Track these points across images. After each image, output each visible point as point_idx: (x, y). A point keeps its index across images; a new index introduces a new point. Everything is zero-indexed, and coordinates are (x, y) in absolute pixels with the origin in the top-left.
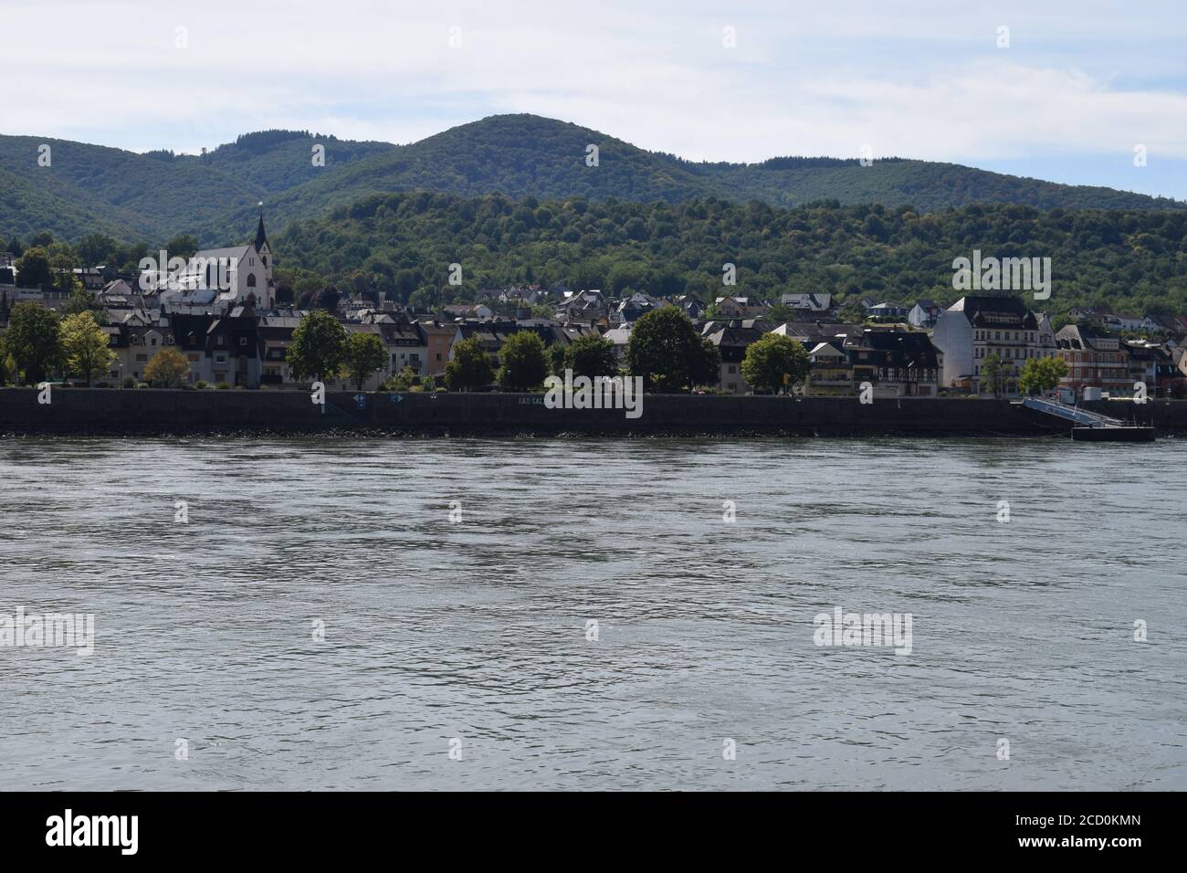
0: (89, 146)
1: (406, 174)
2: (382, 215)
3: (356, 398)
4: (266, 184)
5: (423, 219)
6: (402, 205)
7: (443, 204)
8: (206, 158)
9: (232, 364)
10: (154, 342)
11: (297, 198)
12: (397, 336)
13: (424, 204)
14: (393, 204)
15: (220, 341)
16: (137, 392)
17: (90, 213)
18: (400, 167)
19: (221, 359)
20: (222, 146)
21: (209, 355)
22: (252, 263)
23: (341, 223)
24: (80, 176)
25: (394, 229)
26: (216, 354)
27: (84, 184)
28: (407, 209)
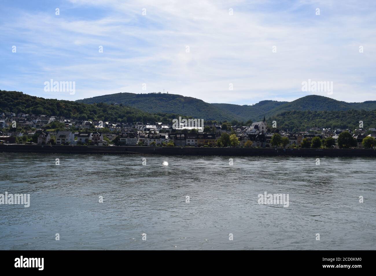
0: (233, 105)
1: (291, 107)
2: (286, 115)
3: (284, 149)
4: (264, 110)
5: (295, 116)
6: (290, 113)
7: (298, 113)
8: (253, 106)
9: (260, 143)
10: (246, 139)
11: (270, 113)
12: (291, 138)
13: (295, 113)
14: (289, 113)
15: (258, 139)
16: (244, 148)
17: (233, 116)
18: (290, 106)
19: (258, 142)
20: (256, 104)
21: (256, 142)
22: (263, 124)
23: (279, 117)
24: (231, 110)
25: (289, 118)
26: (258, 141)
27: (232, 111)
28: (291, 114)
